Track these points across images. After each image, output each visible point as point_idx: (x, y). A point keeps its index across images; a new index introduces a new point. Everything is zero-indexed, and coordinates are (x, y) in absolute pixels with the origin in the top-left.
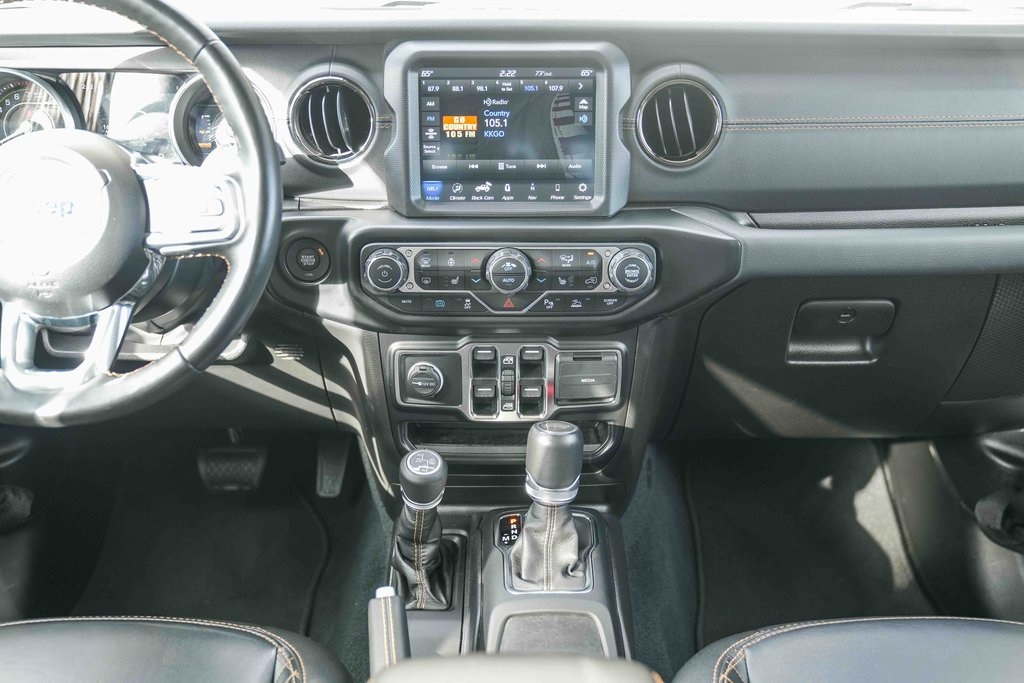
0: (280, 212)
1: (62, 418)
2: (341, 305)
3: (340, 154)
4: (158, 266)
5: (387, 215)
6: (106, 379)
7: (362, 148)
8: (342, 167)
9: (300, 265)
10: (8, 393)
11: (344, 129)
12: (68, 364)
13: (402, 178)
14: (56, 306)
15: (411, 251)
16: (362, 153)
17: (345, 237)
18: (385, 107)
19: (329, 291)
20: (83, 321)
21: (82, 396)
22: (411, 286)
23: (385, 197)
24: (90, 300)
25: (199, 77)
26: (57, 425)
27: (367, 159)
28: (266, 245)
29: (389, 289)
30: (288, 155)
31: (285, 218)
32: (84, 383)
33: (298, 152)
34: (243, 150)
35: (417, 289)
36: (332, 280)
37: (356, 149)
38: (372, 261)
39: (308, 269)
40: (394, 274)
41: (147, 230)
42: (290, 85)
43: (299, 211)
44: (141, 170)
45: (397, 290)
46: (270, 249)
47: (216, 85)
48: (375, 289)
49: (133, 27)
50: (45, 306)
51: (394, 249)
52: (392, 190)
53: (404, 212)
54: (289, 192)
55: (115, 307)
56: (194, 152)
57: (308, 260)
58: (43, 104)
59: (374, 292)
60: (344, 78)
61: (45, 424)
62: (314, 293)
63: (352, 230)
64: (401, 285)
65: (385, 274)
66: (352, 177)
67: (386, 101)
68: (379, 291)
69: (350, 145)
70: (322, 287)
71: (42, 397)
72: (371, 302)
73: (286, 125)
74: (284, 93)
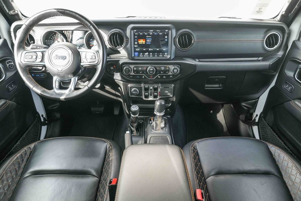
0: (106, 59)
1: (65, 99)
2: (119, 77)
3: (118, 47)
4: (83, 69)
5: (127, 59)
6: (73, 91)
7: (122, 46)
8: (118, 50)
9: (111, 69)
10: (55, 94)
11: (119, 42)
12: (66, 88)
13: (130, 52)
14: (63, 77)
15: (132, 66)
17: (119, 63)
18: (127, 38)
20: (69, 80)
21: (69, 94)
22: (132, 73)
23: (127, 56)
24: (70, 76)
25: (90, 31)
26: (64, 100)
27: (123, 48)
28: (104, 65)
29: (128, 74)
30: (108, 47)
31: (107, 60)
32: (69, 92)
33: (110, 47)
34: (99, 46)
36: (117, 72)
37: (121, 46)
38: (125, 68)
39: (112, 70)
40: (129, 71)
41: (81, 62)
42: (108, 33)
43: (110, 58)
44: (79, 50)
46: (105, 65)
47: (94, 33)
49: (77, 21)
50: (61, 77)
51: (129, 66)
52: (128, 54)
53: (131, 59)
54: (108, 55)
55: (75, 77)
56: (89, 47)
57: (112, 68)
58: (60, 37)
60: (119, 32)
61: (62, 100)
62: (114, 74)
63: (121, 62)
64: (130, 73)
65: (127, 71)
66: (120, 52)
67: (127, 36)
68: (126, 74)
70: (115, 73)
71: (62, 94)
72: (124, 76)
73: (107, 41)
74: (107, 35)
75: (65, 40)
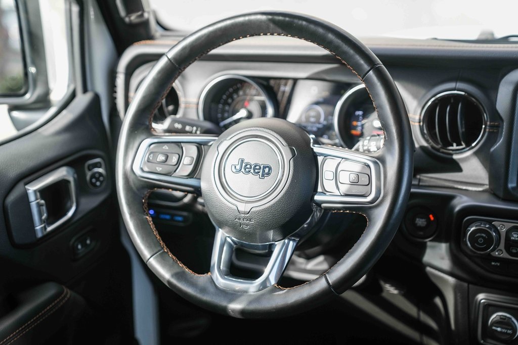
0: (410, 185)
1: (243, 312)
2: (442, 258)
3: (455, 147)
4: (318, 214)
5: (486, 196)
6: (274, 290)
7: (473, 145)
8: (455, 157)
9: (415, 225)
10: (212, 289)
11: (461, 129)
12: (252, 275)
13: (503, 170)
14: (249, 235)
15: (503, 227)
16: (473, 148)
17: (453, 208)
18: (495, 115)
19: (433, 247)
20: (264, 247)
21: (257, 299)
22: (501, 253)
23: (487, 182)
24: (271, 234)
25: (363, 86)
26: (239, 316)
27: (476, 153)
28: (397, 211)
29: (482, 253)
30: (417, 146)
31: (412, 190)
32: (259, 290)
33: (425, 144)
34: (388, 142)
35: (505, 255)
36: (438, 239)
37: (468, 144)
38: (472, 229)
39: (421, 228)
40: (489, 241)
41: (315, 191)
42: (425, 95)
43: (419, 186)
44: (317, 149)
45: (489, 254)
46: (399, 213)
47: (377, 95)
48: (471, 250)
49: (322, 51)
50: (242, 234)
51: (490, 222)
52: (493, 177)
53: (501, 194)
54: (417, 170)
55: (286, 241)
56: (349, 139)
57: (421, 222)
59: (470, 253)
60: (465, 92)
61: (232, 314)
62: (422, 248)
63: (461, 202)
64: (493, 250)
65: (481, 241)
66: (463, 165)
67: (497, 111)
68: (475, 253)
69: (464, 142)
70: (429, 244)
71: (233, 295)
72: (466, 260)
73: (417, 124)
74: (419, 101)
75: (270, 110)
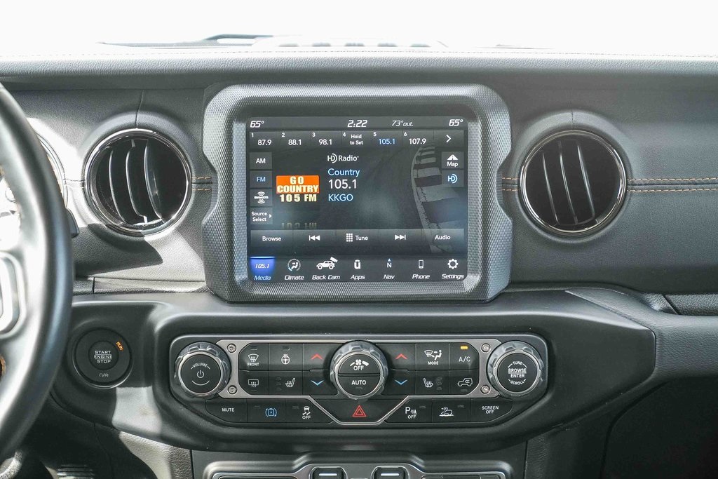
0: (70, 295)
2: (144, 414)
3: (146, 223)
5: (205, 299)
7: (174, 217)
8: (148, 239)
9: (93, 362)
11: (152, 192)
13: (224, 253)
15: (234, 346)
16: (173, 222)
17: (151, 327)
18: (204, 165)
19: (127, 396)
22: (234, 391)
23: (202, 276)
27: (180, 230)
29: (206, 394)
30: (81, 224)
31: (75, 304)
33: (95, 220)
34: (27, 222)
35: (242, 394)
36: (134, 382)
37: (166, 217)
38: (185, 358)
39: (103, 367)
40: (213, 375)
42: (89, 135)
43: (93, 294)
45: (216, 396)
48: (188, 394)
51: (213, 343)
52: (212, 267)
53: (226, 295)
54: (81, 271)
57: (103, 356)
59: (185, 397)
60: (154, 130)
62: (110, 399)
63: (161, 318)
64: (221, 388)
65: (200, 375)
66: (161, 252)
67: (205, 157)
68: (194, 396)
69: (159, 212)
70: (120, 391)
72: (182, 410)
73: (80, 189)
74: (79, 148)
